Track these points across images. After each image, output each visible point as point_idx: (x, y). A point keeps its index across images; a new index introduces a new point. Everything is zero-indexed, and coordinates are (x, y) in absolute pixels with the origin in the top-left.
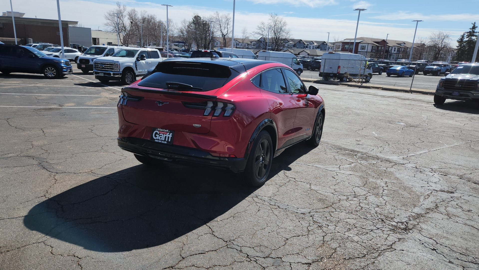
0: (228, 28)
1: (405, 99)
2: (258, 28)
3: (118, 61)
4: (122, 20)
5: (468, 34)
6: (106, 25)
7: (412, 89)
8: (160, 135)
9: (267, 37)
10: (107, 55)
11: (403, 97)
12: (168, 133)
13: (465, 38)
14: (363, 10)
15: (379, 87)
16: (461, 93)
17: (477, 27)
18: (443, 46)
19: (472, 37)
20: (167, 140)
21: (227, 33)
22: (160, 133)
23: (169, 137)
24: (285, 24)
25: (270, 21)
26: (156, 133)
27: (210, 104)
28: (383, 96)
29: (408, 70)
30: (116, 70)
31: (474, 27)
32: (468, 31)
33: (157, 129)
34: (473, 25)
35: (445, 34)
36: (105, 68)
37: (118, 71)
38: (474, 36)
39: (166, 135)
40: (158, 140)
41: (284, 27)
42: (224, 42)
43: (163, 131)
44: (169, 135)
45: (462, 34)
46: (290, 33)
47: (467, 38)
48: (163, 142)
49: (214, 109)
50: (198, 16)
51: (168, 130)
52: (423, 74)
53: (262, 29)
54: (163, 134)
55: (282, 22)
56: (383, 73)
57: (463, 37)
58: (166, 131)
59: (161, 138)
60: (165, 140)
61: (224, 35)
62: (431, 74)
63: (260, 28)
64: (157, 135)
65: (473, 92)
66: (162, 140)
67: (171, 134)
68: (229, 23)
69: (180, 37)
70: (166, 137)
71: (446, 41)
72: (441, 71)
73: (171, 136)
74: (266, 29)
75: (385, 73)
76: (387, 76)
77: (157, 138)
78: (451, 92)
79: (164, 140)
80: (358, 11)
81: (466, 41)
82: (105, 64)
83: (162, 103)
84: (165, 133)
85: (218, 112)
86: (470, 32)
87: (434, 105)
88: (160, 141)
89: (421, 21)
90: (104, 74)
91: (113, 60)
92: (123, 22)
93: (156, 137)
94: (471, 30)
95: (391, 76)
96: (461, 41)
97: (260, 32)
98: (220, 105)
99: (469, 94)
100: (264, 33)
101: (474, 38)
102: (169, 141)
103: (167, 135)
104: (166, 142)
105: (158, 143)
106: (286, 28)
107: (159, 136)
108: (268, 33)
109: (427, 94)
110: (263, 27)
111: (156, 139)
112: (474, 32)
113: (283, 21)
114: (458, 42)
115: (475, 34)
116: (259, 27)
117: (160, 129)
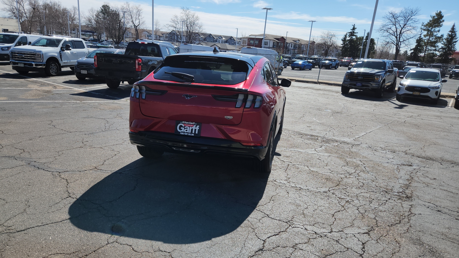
0: (139, 19)
1: (318, 90)
2: (172, 21)
3: (40, 51)
4: (22, 5)
5: (350, 34)
6: (3, 10)
7: (319, 81)
8: (186, 127)
9: (181, 30)
10: (19, 44)
11: (315, 88)
12: (195, 126)
13: (348, 37)
14: (270, 9)
15: (292, 79)
16: (363, 84)
17: (356, 28)
18: (331, 44)
19: (353, 37)
20: (193, 132)
21: (139, 24)
22: (185, 126)
23: (195, 130)
24: (197, 18)
25: (182, 15)
26: (181, 126)
27: (241, 97)
28: (299, 87)
29: (308, 64)
30: (39, 60)
31: (354, 29)
32: (350, 32)
33: (182, 122)
34: (353, 27)
35: (332, 34)
36: (25, 58)
37: (42, 61)
38: (354, 35)
39: (192, 128)
40: (184, 132)
41: (197, 22)
42: (136, 33)
43: (189, 124)
44: (195, 127)
45: (345, 34)
46: (203, 28)
47: (349, 37)
48: (190, 134)
49: (245, 101)
50: (106, 6)
51: (194, 123)
52: (318, 68)
53: (176, 22)
54: (189, 127)
55: (195, 17)
56: (288, 67)
57: (346, 36)
58: (192, 123)
59: (186, 130)
60: (192, 133)
61: (136, 26)
62: (324, 68)
63: (174, 21)
64: (182, 128)
65: (371, 83)
66: (188, 133)
67: (198, 126)
68: (141, 15)
69: (87, 26)
70: (192, 129)
71: (334, 39)
72: (333, 65)
73: (198, 128)
74: (179, 22)
75: (290, 67)
76: (292, 69)
77: (183, 131)
78: (355, 83)
79: (190, 132)
80: (266, 10)
81: (348, 40)
82: (25, 54)
83: (190, 96)
84: (191, 126)
85: (248, 104)
86: (351, 32)
87: (342, 94)
88: (186, 134)
89: (315, 21)
90: (25, 64)
91: (35, 50)
92: (23, 7)
93: (181, 130)
94: (352, 31)
95: (295, 69)
96: (344, 40)
97: (174, 25)
98: (250, 97)
99: (369, 85)
100: (178, 26)
101: (354, 37)
102: (197, 133)
103: (194, 128)
104: (193, 135)
105: (184, 135)
106: (199, 22)
107: (185, 129)
108: (182, 26)
109: (332, 85)
110: (176, 20)
111: (181, 132)
112: (354, 32)
113: (196, 15)
114: (342, 40)
115: (355, 34)
116: (173, 19)
117: (185, 122)
